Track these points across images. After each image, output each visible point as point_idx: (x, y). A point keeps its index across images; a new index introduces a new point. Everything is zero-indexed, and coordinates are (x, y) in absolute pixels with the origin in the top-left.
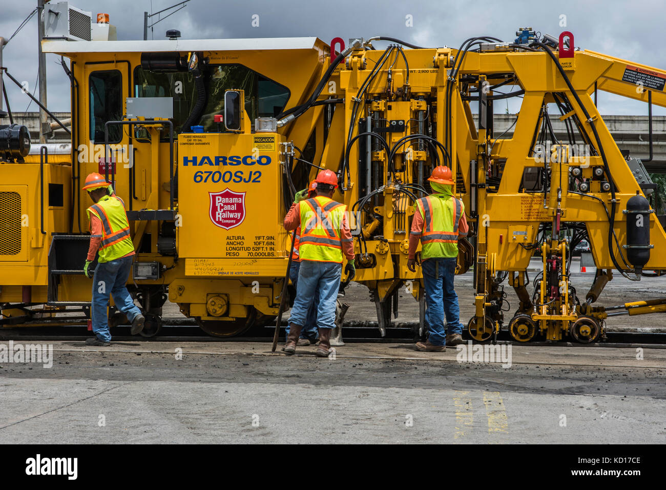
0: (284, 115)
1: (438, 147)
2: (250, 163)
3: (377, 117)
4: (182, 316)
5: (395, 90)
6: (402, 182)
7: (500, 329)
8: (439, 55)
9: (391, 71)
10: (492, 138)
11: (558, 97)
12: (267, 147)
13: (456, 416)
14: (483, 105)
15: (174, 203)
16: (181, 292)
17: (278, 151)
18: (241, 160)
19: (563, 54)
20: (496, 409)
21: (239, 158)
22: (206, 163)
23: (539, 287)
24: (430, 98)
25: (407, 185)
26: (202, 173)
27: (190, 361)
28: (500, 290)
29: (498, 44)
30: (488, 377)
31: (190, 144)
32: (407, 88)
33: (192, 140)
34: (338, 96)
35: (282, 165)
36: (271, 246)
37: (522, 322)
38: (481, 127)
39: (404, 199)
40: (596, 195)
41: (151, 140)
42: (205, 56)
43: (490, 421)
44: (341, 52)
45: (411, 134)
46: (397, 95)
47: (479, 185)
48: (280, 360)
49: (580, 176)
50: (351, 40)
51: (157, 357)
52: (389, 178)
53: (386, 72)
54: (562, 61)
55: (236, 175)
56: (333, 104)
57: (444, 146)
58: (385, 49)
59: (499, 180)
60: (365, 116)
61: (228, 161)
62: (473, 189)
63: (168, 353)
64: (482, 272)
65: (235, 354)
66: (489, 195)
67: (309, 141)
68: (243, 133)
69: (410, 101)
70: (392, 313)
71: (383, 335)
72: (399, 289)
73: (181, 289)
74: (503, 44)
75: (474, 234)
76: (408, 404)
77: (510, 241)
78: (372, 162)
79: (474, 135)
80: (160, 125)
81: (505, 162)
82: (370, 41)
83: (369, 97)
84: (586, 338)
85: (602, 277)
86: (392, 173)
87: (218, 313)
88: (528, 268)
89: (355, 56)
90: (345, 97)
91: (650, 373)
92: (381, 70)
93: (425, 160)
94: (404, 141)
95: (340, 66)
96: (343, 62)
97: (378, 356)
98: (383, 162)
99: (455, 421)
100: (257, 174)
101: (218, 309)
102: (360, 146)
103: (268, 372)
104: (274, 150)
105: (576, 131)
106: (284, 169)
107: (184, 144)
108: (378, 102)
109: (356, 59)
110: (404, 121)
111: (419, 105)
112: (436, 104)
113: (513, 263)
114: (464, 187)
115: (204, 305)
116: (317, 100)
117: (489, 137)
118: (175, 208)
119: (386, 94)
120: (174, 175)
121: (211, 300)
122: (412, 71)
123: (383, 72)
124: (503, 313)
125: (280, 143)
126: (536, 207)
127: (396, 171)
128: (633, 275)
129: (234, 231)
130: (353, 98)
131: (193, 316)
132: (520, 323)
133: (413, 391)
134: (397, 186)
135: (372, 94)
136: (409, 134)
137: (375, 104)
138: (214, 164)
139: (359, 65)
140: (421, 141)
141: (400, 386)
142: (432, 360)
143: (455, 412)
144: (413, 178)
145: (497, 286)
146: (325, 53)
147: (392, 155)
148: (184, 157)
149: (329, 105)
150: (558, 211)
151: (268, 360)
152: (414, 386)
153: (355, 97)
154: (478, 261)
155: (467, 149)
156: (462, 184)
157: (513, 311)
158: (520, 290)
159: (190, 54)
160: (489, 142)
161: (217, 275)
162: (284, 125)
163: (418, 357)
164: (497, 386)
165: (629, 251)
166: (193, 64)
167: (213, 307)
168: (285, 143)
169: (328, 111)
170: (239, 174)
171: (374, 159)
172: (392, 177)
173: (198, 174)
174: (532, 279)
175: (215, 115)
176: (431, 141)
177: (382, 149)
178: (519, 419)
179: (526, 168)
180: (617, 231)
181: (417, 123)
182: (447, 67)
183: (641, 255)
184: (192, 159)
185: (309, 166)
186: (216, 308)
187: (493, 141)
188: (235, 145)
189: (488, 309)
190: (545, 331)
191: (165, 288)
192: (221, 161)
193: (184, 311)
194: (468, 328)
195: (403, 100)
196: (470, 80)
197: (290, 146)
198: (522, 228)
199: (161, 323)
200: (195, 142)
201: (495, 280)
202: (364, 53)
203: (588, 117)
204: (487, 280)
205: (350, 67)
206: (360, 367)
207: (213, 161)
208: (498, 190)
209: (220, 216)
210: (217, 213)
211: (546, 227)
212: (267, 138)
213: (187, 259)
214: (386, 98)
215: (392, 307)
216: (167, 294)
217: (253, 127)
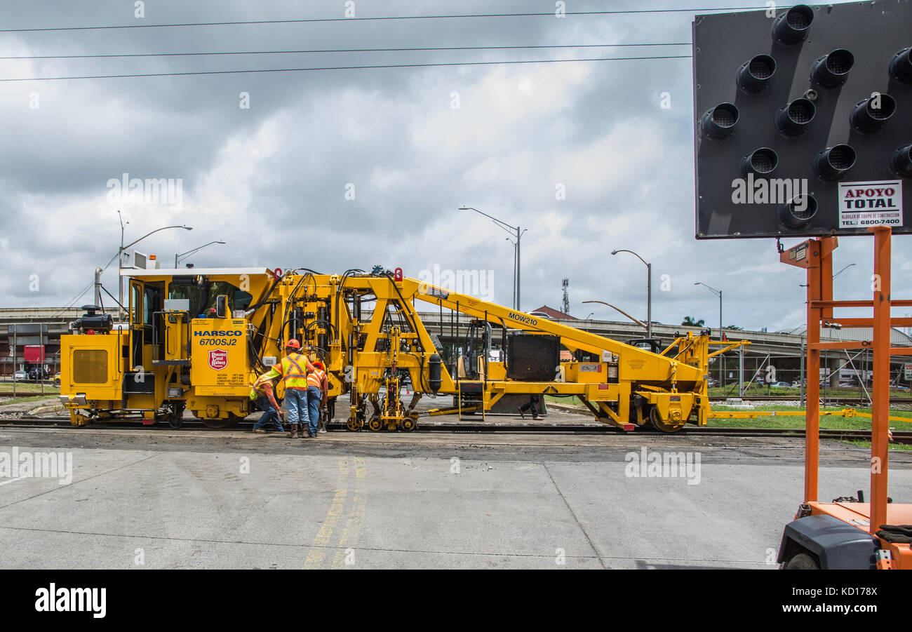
0: (249, 309)
1: (331, 327)
2: (231, 334)
4: (194, 417)
5: (309, 296)
6: (312, 345)
7: (364, 424)
8: (333, 278)
9: (307, 286)
11: (395, 302)
13: (339, 470)
14: (355, 305)
15: (189, 356)
16: (193, 404)
17: (246, 329)
18: (226, 333)
19: (397, 279)
20: (360, 466)
22: (207, 335)
23: (384, 402)
24: (328, 301)
25: (315, 347)
26: (204, 340)
28: (364, 403)
29: (363, 273)
30: (356, 449)
31: (198, 324)
32: (315, 295)
33: (199, 322)
35: (248, 336)
37: (375, 420)
38: (354, 317)
40: (414, 353)
41: (178, 322)
42: (207, 277)
43: (357, 472)
44: (280, 276)
45: (318, 320)
46: (310, 299)
47: (353, 348)
49: (406, 344)
50: (286, 270)
51: (180, 439)
53: (304, 287)
54: (396, 283)
55: (223, 341)
57: (335, 327)
58: (303, 275)
59: (364, 345)
60: (293, 310)
61: (219, 334)
62: (350, 350)
64: (355, 394)
66: (359, 353)
67: (262, 323)
68: (227, 318)
74: (366, 273)
76: (314, 464)
77: (370, 377)
79: (351, 321)
80: (182, 314)
81: (367, 336)
82: (295, 270)
83: (295, 300)
84: (408, 428)
85: (417, 396)
86: (307, 341)
87: (213, 416)
88: (380, 391)
89: (288, 278)
90: (282, 300)
91: (440, 446)
92: (301, 286)
94: (313, 323)
95: (279, 283)
96: (281, 282)
98: (302, 335)
99: (339, 473)
100: (234, 341)
102: (290, 326)
104: (243, 328)
105: (404, 320)
106: (249, 338)
107: (195, 324)
108: (300, 302)
109: (288, 280)
110: (313, 313)
112: (331, 304)
113: (371, 390)
114: (345, 348)
115: (206, 412)
116: (267, 301)
117: (359, 322)
118: (189, 359)
119: (304, 298)
120: (189, 341)
121: (209, 409)
122: (318, 287)
124: (366, 416)
125: (247, 324)
126: (383, 359)
128: (432, 395)
129: (222, 371)
131: (200, 417)
132: (374, 421)
133: (317, 457)
134: (310, 347)
135: (296, 298)
138: (211, 335)
139: (289, 283)
141: (310, 454)
143: (339, 468)
145: (362, 401)
146: (272, 276)
147: (307, 331)
148: (195, 332)
149: (274, 304)
150: (395, 361)
152: (317, 454)
153: (287, 300)
154: (352, 389)
155: (347, 328)
157: (371, 414)
158: (375, 403)
159: (199, 276)
160: (358, 325)
161: (212, 395)
162: (249, 314)
164: (362, 454)
165: (430, 382)
166: (200, 281)
167: (210, 413)
169: (273, 307)
171: (298, 333)
173: (202, 341)
174: (381, 397)
175: (212, 309)
177: (302, 327)
178: (372, 471)
179: (378, 339)
180: (424, 373)
182: (336, 284)
183: (436, 385)
184: (199, 333)
185: (263, 337)
186: (212, 413)
187: (360, 324)
188: (222, 325)
189: (358, 414)
190: (387, 425)
191: (185, 402)
192: (215, 334)
193: (195, 414)
194: (347, 424)
196: (348, 291)
197: (252, 326)
198: (376, 370)
199: (182, 421)
200: (201, 323)
201: (362, 398)
203: (410, 312)
204: (357, 398)
205: (285, 284)
208: (363, 350)
209: (214, 363)
210: (212, 361)
211: (389, 370)
212: (240, 321)
213: (196, 387)
214: (304, 301)
216: (186, 405)
217: (232, 315)
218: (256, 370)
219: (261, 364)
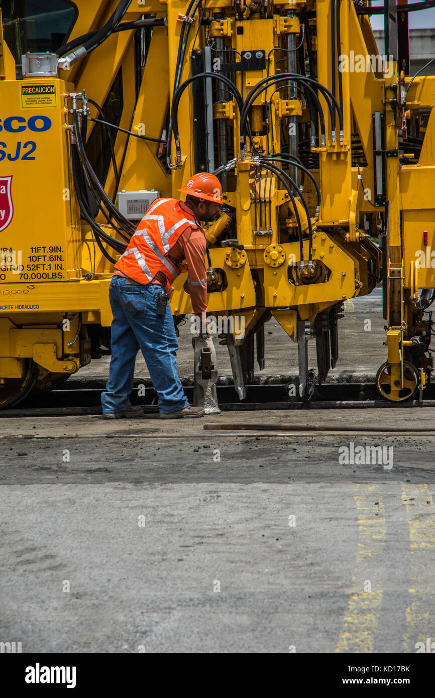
0: (68, 48)
1: (320, 93)
2: (18, 127)
3: (219, 47)
5: (248, 1)
6: (263, 151)
7: (428, 380)
10: (407, 74)
12: (43, 102)
13: (359, 525)
14: (390, 21)
17: (62, 108)
18: (2, 124)
20: (422, 512)
24: (306, 12)
25: (273, 156)
28: (425, 318)
30: (409, 459)
34: (156, 14)
35: (69, 129)
36: (57, 262)
39: (269, 179)
43: (412, 531)
45: (277, 72)
46: (251, 9)
47: (388, 153)
52: (242, 146)
56: (148, 28)
57: (331, 92)
59: (421, 143)
60: (201, 45)
62: (379, 159)
64: (396, 292)
65: (5, 438)
66: (404, 168)
67: (112, 89)
69: (272, 18)
70: (256, 360)
71: (242, 398)
72: (265, 323)
75: (382, 231)
76: (282, 508)
78: (215, 121)
81: (429, 112)
83: (207, 14)
86: (247, 138)
90: (167, 16)
93: (300, 114)
94: (265, 85)
98: (232, 121)
99: (358, 533)
100: (30, 147)
102: (194, 96)
104: (54, 107)
106: (73, 137)
108: (221, 21)
110: (263, 52)
111: (287, 24)
112: (316, 21)
114: (364, 156)
116: (122, 22)
117: (402, 73)
119: (233, 8)
124: (433, 354)
125: (65, 94)
127: (254, 134)
130: (180, 17)
133: (290, 487)
134: (257, 158)
135: (211, 9)
136: (272, 73)
137: (216, 25)
140: (292, 84)
141: (268, 480)
143: (356, 519)
144: (282, 145)
145: (420, 313)
147: (246, 109)
149: (143, 29)
153: (183, 15)
154: (388, 276)
155: (366, 95)
156: (361, 151)
160: (402, 82)
162: (70, 64)
164: (424, 474)
168: (73, 95)
169: (140, 39)
171: (219, 116)
172: (248, 144)
176: (309, 83)
177: (229, 99)
181: (285, 54)
185: (114, 131)
187: (408, 79)
189: (407, 350)
194: (376, 381)
195: (262, 18)
197: (81, 99)
201: (418, 304)
204: (405, 304)
208: (418, 158)
212: (42, 86)
214: (234, 15)
215: (255, 350)
217: (19, 69)
218: (98, 235)
219: (113, 213)
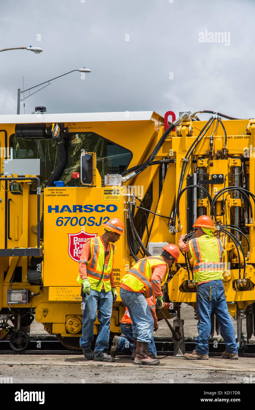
0: (127, 172)
1: (250, 196)
2: (101, 210)
3: (201, 172)
4: (46, 333)
5: (216, 152)
6: (221, 223)
8: (251, 124)
9: (212, 137)
12: (114, 197)
15: (40, 242)
16: (45, 314)
17: (123, 201)
18: (93, 208)
21: (92, 206)
22: (66, 210)
25: (226, 226)
26: (63, 218)
27: (52, 371)
31: (54, 195)
32: (225, 150)
33: (55, 193)
34: (170, 157)
35: (126, 211)
36: (117, 277)
39: (224, 237)
41: (22, 192)
42: (65, 126)
44: (173, 122)
45: (229, 186)
46: (217, 156)
48: (125, 371)
50: (181, 113)
51: (26, 368)
53: (208, 138)
55: (89, 220)
56: (166, 164)
58: (208, 120)
60: (192, 172)
61: (83, 209)
63: (35, 365)
65: (88, 365)
67: (147, 192)
68: (95, 186)
69: (227, 159)
73: (45, 311)
78: (198, 208)
80: (30, 181)
82: (196, 114)
83: (195, 158)
86: (214, 216)
87: (75, 331)
89: (184, 125)
90: (176, 158)
92: (204, 137)
93: (240, 206)
95: (172, 133)
96: (175, 131)
97: (204, 368)
98: (206, 208)
100: (107, 219)
101: (75, 328)
103: (115, 380)
106: (127, 215)
107: (49, 195)
108: (202, 160)
109: (184, 128)
110: (223, 175)
111: (235, 162)
112: (249, 162)
115: (64, 325)
116: (154, 160)
118: (41, 247)
120: (40, 220)
121: (69, 320)
122: (229, 138)
123: (206, 138)
130: (182, 159)
131: (55, 333)
134: (218, 227)
135: (197, 155)
136: (227, 186)
137: (200, 162)
138: (72, 211)
139: (187, 133)
140: (237, 192)
142: (248, 371)
144: (231, 221)
146: (160, 123)
147: (213, 202)
148: (49, 206)
149: (163, 164)
151: (115, 371)
153: (184, 158)
159: (53, 125)
161: (74, 300)
162: (127, 180)
163: (236, 368)
166: (56, 133)
167: (70, 326)
168: (129, 195)
169: (162, 169)
170: (92, 219)
171: (200, 205)
173: (59, 220)
175: (73, 172)
177: (205, 198)
181: (233, 176)
184: (55, 208)
185: (148, 213)
186: (73, 326)
188: (88, 196)
191: (33, 311)
192: (78, 209)
193: (47, 329)
195: (222, 159)
199: (29, 339)
200: (57, 194)
202: (191, 123)
205: (180, 135)
206: (189, 377)
207: (72, 209)
209: (77, 253)
210: (74, 250)
213: (50, 287)
215: (215, 325)
216: (34, 315)
217: (103, 182)
